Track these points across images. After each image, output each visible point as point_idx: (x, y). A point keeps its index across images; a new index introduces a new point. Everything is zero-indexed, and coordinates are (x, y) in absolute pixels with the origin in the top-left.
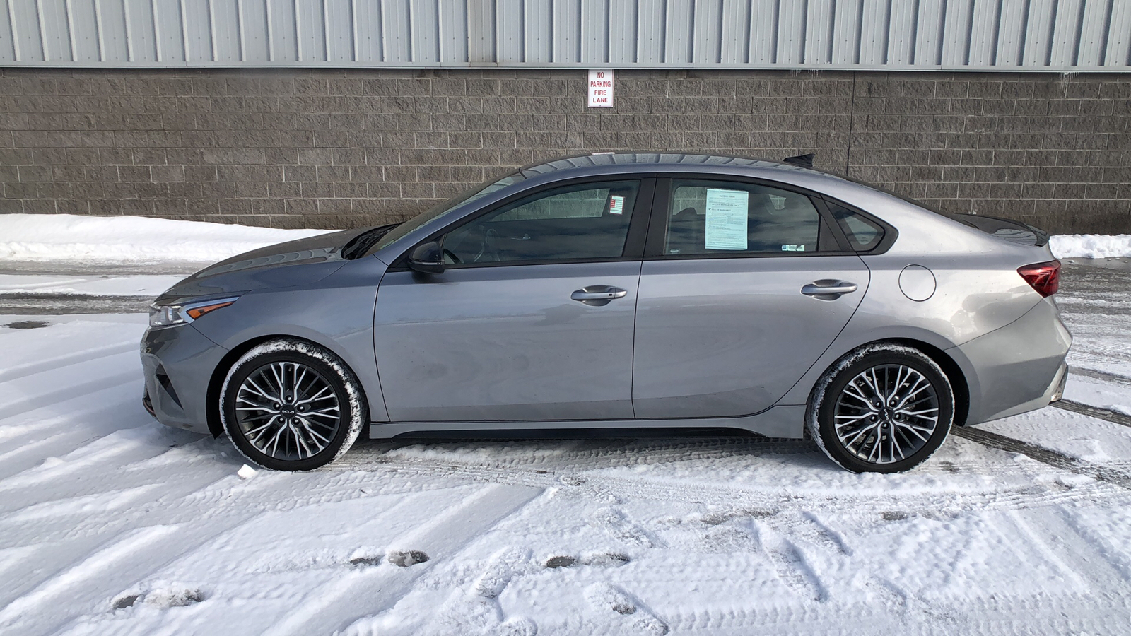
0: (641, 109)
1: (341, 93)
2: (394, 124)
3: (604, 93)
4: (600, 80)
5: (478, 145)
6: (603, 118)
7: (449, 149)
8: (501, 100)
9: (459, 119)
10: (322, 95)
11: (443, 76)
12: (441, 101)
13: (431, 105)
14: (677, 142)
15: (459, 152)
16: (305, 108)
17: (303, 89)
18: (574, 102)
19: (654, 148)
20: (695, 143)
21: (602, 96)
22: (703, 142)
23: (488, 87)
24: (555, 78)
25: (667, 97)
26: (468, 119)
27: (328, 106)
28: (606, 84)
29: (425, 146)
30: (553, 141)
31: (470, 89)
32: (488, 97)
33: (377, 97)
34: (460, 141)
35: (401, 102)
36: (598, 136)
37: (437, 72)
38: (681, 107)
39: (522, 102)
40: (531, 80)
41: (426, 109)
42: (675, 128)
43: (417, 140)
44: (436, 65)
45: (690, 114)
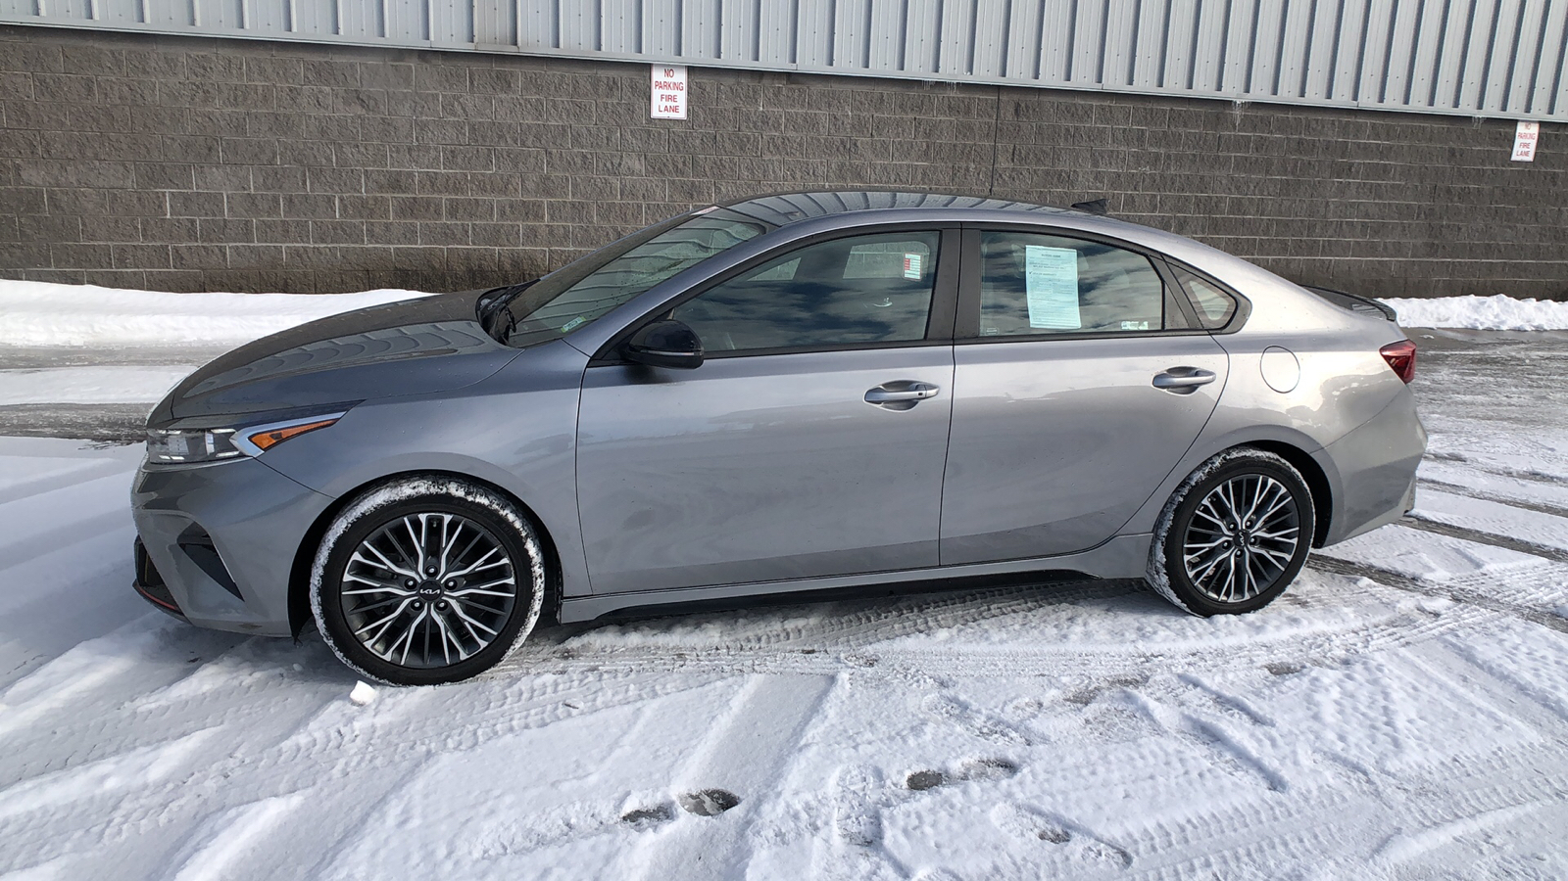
0: (725, 124)
1: (267, 79)
2: (355, 131)
3: (673, 98)
4: (669, 80)
5: (487, 167)
6: (672, 135)
7: (443, 171)
8: (522, 101)
9: (458, 127)
10: (236, 82)
11: (434, 62)
12: (431, 98)
13: (413, 104)
14: (774, 172)
15: (458, 177)
16: (205, 101)
17: (202, 71)
18: (631, 110)
19: (743, 179)
20: (798, 175)
21: (671, 104)
22: (808, 174)
23: (503, 82)
24: (603, 74)
25: (761, 109)
26: (473, 129)
27: (245, 99)
28: (677, 86)
29: (405, 167)
30: (601, 165)
31: (476, 84)
32: (503, 96)
33: (327, 89)
34: (459, 160)
35: (365, 99)
36: (665, 160)
37: (424, 55)
38: (780, 125)
39: (555, 106)
40: (569, 73)
41: (406, 110)
42: (772, 152)
43: (391, 156)
44: (424, 45)
45: (791, 134)
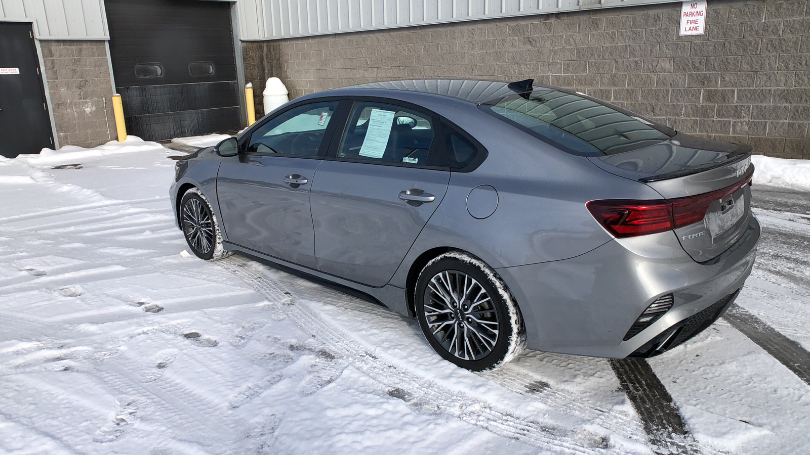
0: (733, 34)
1: (494, 36)
2: (526, 57)
3: (696, 22)
4: (693, 10)
5: (584, 71)
6: (693, 45)
7: (563, 75)
8: (604, 35)
9: (571, 51)
10: (483, 39)
11: (562, 18)
12: (559, 38)
13: (552, 41)
14: (769, 64)
15: (570, 77)
16: (473, 48)
17: (472, 36)
18: (667, 32)
19: (744, 71)
20: (791, 65)
21: (694, 25)
22: (801, 64)
23: (595, 24)
24: (652, 12)
25: (763, 21)
26: (578, 51)
27: (486, 46)
28: (699, 14)
29: (546, 73)
30: (646, 67)
31: (581, 27)
32: (594, 32)
33: (516, 38)
34: (571, 69)
35: (532, 41)
36: (687, 61)
37: (558, 15)
38: (778, 30)
39: (622, 35)
40: (630, 15)
41: (548, 45)
42: (769, 51)
43: (540, 69)
44: (555, 10)
45: (788, 36)
